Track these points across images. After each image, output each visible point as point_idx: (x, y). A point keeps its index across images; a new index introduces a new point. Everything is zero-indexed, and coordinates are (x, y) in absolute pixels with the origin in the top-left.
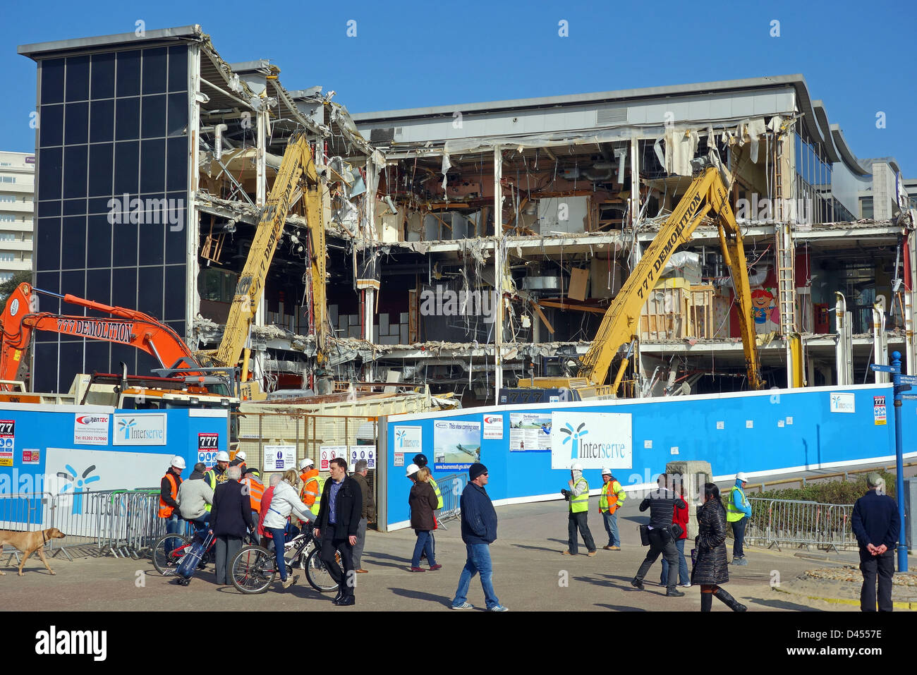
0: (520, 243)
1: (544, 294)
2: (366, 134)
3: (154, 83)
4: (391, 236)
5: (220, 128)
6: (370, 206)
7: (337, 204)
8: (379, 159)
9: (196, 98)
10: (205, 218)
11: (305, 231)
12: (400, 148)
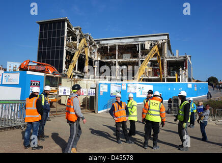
0: (120, 60)
2: (96, 42)
3: (59, 27)
4: (99, 59)
5: (71, 37)
6: (96, 54)
7: (90, 53)
8: (98, 46)
9: (66, 30)
10: (67, 52)
11: (85, 56)
12: (101, 45)
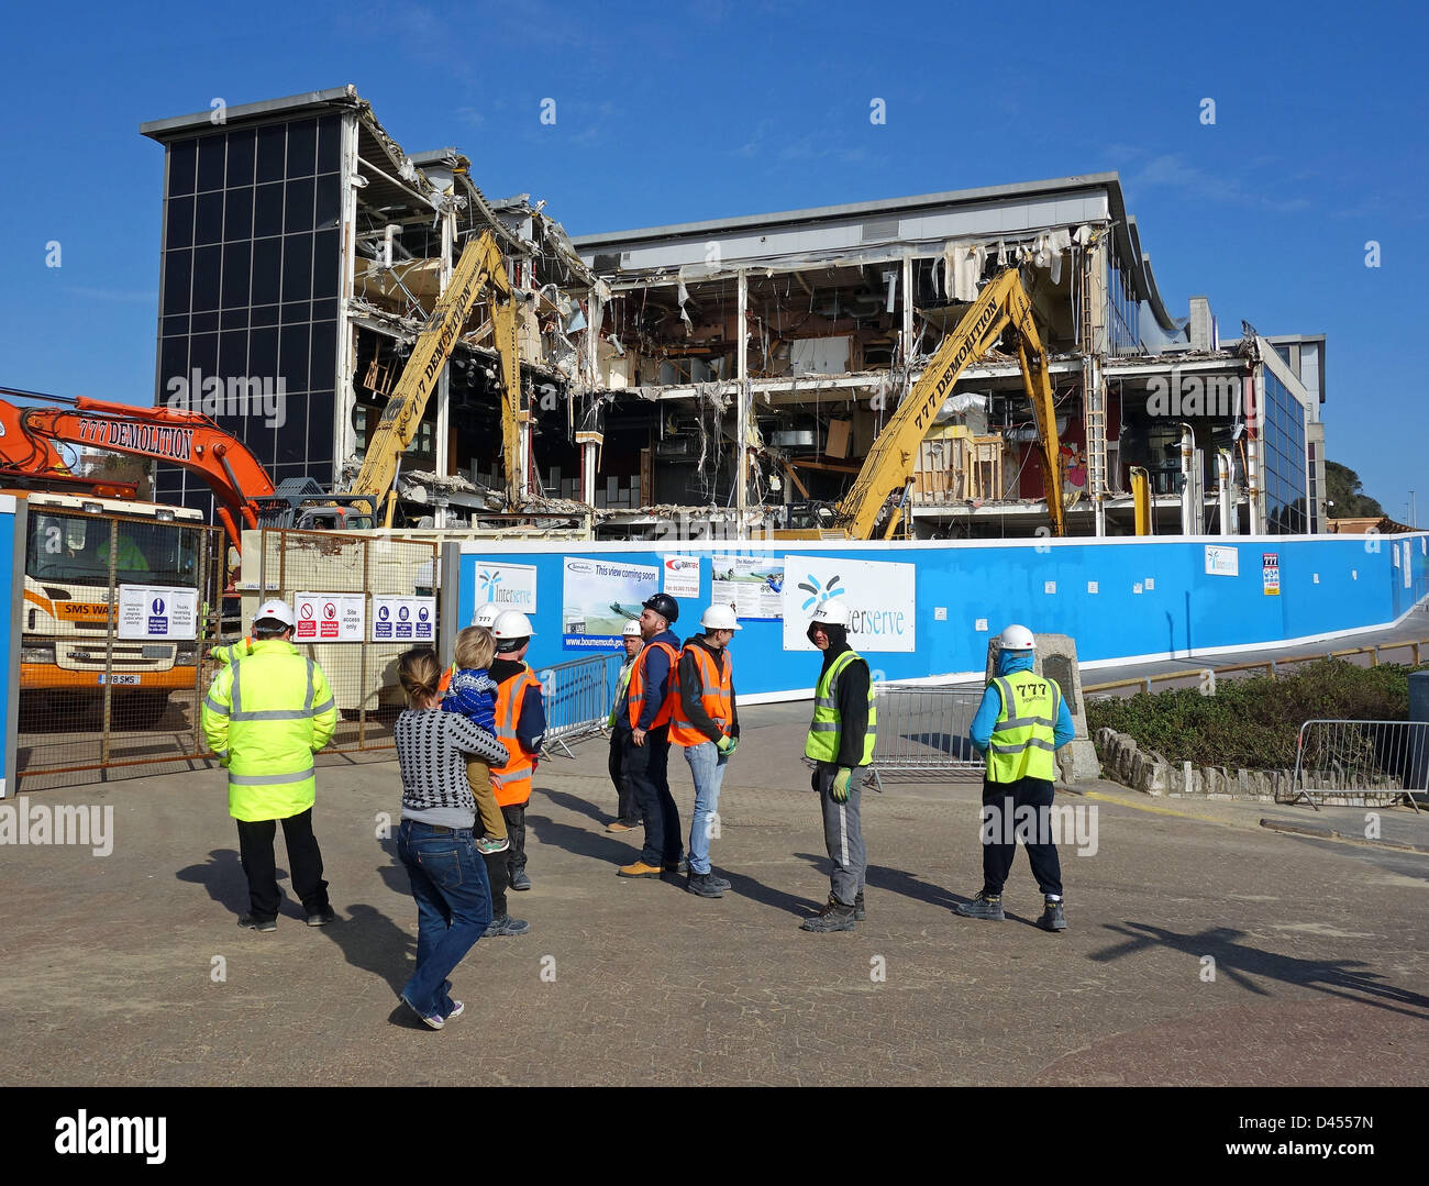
0: (768, 387)
1: (798, 451)
2: (588, 261)
3: (301, 164)
4: (618, 382)
5: (391, 229)
6: (592, 346)
7: (548, 338)
8: (603, 290)
9: (351, 180)
10: (363, 335)
11: (498, 363)
12: (628, 277)
